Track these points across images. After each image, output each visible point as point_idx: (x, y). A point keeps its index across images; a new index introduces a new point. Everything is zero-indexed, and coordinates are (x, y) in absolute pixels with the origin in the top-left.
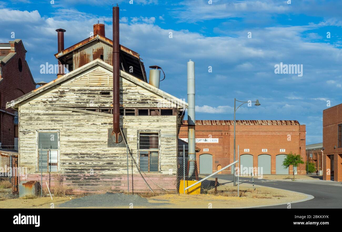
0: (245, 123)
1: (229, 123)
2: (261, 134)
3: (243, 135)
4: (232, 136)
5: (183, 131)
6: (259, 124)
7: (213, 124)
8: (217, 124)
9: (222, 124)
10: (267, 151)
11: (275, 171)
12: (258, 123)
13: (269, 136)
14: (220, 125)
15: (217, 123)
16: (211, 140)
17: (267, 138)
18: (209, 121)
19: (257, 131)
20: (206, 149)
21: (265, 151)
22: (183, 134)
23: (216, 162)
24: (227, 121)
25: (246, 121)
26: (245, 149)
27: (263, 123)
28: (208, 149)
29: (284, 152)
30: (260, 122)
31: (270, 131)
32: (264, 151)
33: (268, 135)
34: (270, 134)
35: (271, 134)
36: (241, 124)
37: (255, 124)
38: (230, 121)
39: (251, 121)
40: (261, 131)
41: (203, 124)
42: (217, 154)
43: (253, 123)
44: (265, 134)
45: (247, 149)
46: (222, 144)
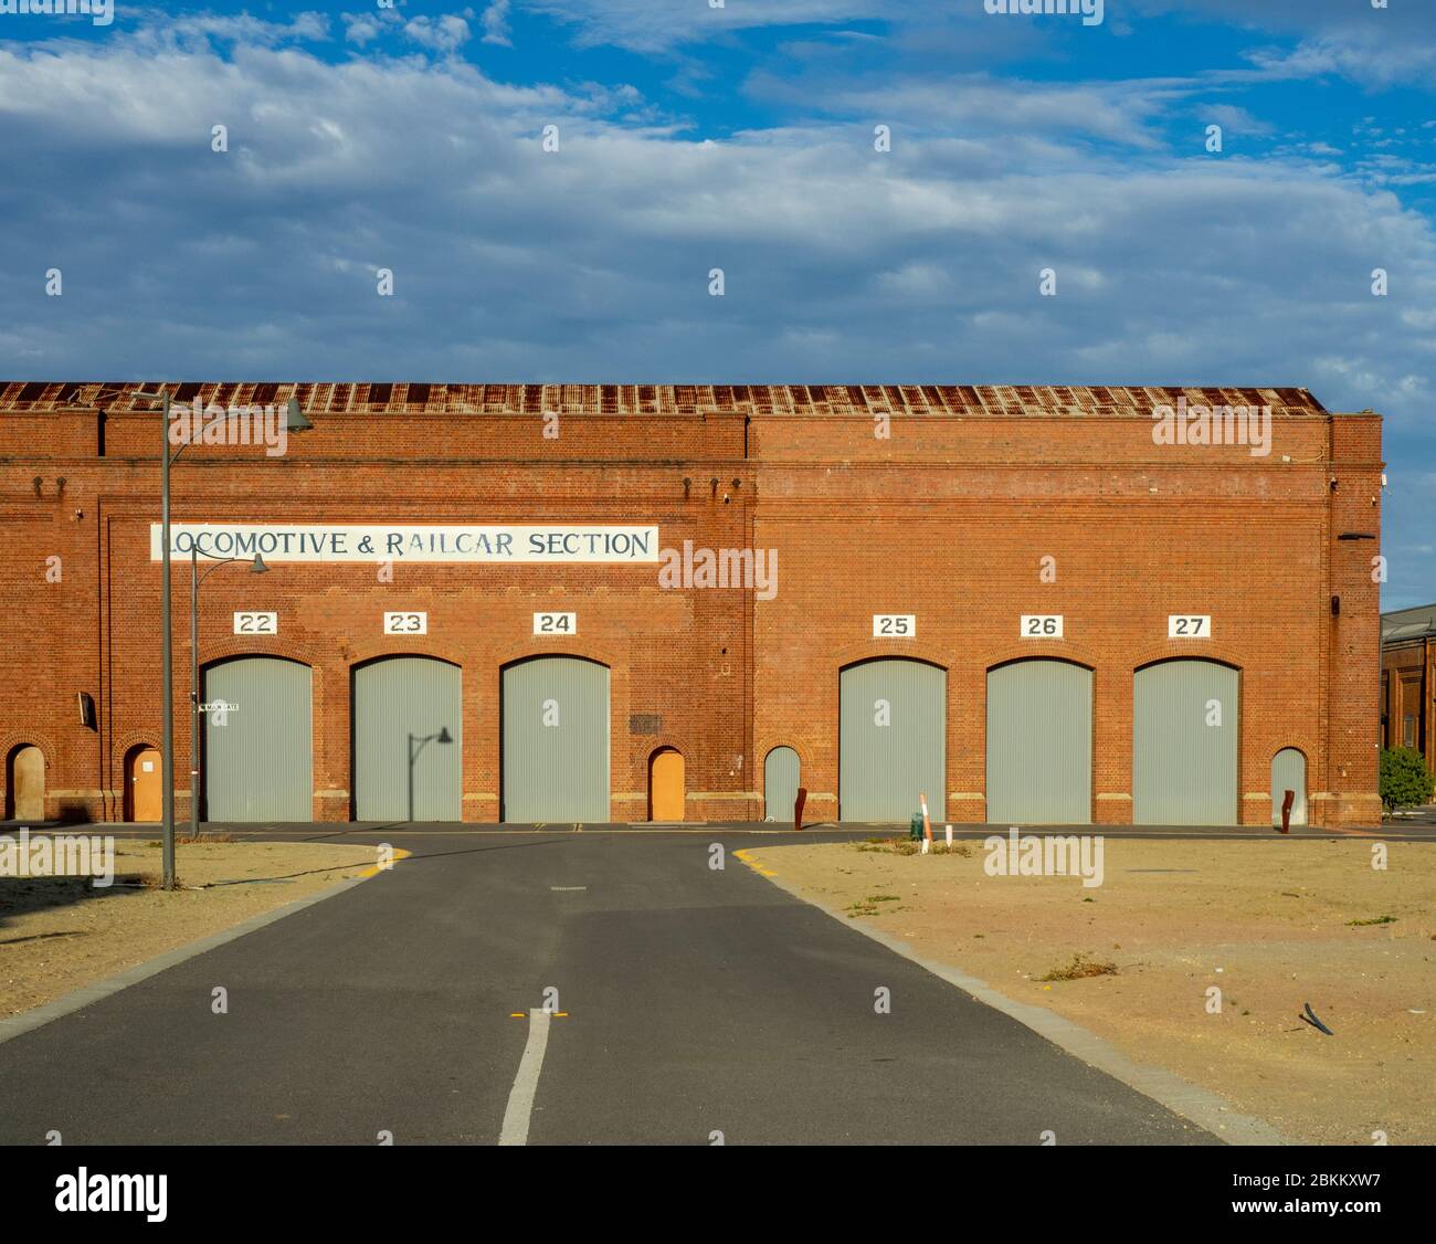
0: (886, 401)
1: (751, 403)
2: (1016, 487)
3: (866, 500)
4: (769, 503)
5: (359, 464)
6: (997, 413)
7: (622, 412)
8: (650, 412)
9: (689, 413)
10: (1059, 633)
11: (1126, 796)
12: (986, 408)
13: (1079, 502)
14: (675, 416)
15: (656, 403)
16: (586, 546)
17: (1060, 522)
18: (589, 389)
19: (978, 468)
20: (556, 615)
21: (1043, 635)
22: (358, 491)
23: (639, 725)
24: (741, 393)
25: (894, 391)
26: (877, 618)
27: (1028, 402)
28: (572, 617)
29: (1203, 641)
30: (1008, 396)
31: (1083, 467)
32: (1041, 628)
33: (1067, 495)
34: (1084, 487)
35: (1093, 492)
36: (851, 411)
37: (962, 412)
38: (767, 393)
39: (931, 392)
40: (1018, 467)
41: (533, 409)
42: (648, 657)
43: (951, 402)
44: (1045, 488)
45: (893, 618)
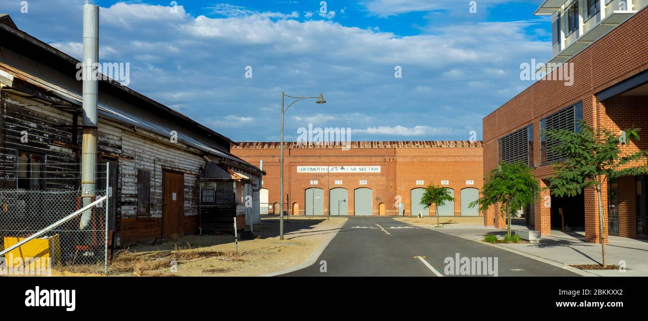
0: (419, 144)
1: (396, 145)
2: (440, 160)
3: (415, 162)
4: (399, 162)
5: (331, 156)
6: (437, 146)
7: (374, 147)
8: (379, 147)
9: (385, 147)
10: (448, 184)
11: (460, 211)
13: (451, 162)
14: (383, 147)
15: (380, 145)
16: (368, 169)
17: (448, 165)
18: (368, 142)
19: (434, 156)
20: (364, 181)
22: (331, 161)
23: (377, 199)
24: (394, 143)
25: (420, 142)
26: (417, 181)
27: (443, 144)
28: (366, 181)
29: (472, 185)
30: (440, 143)
31: (451, 156)
32: (445, 183)
33: (449, 160)
34: (451, 159)
35: (453, 160)
36: (413, 146)
37: (431, 146)
38: (398, 143)
39: (426, 142)
40: (440, 156)
41: (359, 146)
42: (379, 188)
43: (430, 144)
44: (445, 159)
45: (420, 181)
46: (385, 174)
